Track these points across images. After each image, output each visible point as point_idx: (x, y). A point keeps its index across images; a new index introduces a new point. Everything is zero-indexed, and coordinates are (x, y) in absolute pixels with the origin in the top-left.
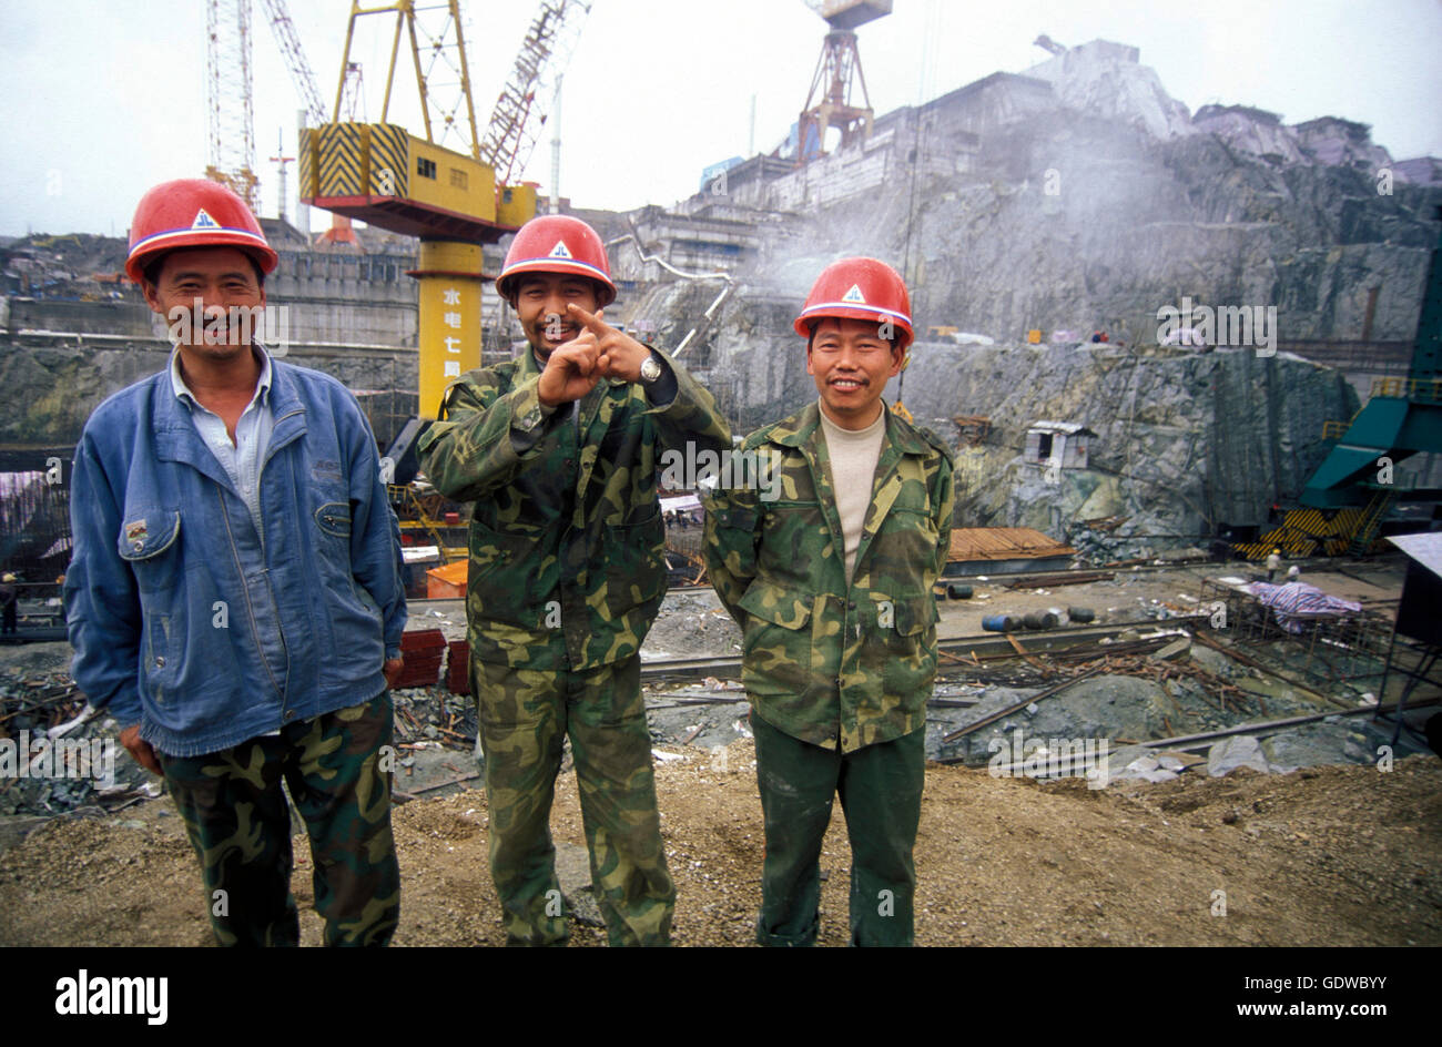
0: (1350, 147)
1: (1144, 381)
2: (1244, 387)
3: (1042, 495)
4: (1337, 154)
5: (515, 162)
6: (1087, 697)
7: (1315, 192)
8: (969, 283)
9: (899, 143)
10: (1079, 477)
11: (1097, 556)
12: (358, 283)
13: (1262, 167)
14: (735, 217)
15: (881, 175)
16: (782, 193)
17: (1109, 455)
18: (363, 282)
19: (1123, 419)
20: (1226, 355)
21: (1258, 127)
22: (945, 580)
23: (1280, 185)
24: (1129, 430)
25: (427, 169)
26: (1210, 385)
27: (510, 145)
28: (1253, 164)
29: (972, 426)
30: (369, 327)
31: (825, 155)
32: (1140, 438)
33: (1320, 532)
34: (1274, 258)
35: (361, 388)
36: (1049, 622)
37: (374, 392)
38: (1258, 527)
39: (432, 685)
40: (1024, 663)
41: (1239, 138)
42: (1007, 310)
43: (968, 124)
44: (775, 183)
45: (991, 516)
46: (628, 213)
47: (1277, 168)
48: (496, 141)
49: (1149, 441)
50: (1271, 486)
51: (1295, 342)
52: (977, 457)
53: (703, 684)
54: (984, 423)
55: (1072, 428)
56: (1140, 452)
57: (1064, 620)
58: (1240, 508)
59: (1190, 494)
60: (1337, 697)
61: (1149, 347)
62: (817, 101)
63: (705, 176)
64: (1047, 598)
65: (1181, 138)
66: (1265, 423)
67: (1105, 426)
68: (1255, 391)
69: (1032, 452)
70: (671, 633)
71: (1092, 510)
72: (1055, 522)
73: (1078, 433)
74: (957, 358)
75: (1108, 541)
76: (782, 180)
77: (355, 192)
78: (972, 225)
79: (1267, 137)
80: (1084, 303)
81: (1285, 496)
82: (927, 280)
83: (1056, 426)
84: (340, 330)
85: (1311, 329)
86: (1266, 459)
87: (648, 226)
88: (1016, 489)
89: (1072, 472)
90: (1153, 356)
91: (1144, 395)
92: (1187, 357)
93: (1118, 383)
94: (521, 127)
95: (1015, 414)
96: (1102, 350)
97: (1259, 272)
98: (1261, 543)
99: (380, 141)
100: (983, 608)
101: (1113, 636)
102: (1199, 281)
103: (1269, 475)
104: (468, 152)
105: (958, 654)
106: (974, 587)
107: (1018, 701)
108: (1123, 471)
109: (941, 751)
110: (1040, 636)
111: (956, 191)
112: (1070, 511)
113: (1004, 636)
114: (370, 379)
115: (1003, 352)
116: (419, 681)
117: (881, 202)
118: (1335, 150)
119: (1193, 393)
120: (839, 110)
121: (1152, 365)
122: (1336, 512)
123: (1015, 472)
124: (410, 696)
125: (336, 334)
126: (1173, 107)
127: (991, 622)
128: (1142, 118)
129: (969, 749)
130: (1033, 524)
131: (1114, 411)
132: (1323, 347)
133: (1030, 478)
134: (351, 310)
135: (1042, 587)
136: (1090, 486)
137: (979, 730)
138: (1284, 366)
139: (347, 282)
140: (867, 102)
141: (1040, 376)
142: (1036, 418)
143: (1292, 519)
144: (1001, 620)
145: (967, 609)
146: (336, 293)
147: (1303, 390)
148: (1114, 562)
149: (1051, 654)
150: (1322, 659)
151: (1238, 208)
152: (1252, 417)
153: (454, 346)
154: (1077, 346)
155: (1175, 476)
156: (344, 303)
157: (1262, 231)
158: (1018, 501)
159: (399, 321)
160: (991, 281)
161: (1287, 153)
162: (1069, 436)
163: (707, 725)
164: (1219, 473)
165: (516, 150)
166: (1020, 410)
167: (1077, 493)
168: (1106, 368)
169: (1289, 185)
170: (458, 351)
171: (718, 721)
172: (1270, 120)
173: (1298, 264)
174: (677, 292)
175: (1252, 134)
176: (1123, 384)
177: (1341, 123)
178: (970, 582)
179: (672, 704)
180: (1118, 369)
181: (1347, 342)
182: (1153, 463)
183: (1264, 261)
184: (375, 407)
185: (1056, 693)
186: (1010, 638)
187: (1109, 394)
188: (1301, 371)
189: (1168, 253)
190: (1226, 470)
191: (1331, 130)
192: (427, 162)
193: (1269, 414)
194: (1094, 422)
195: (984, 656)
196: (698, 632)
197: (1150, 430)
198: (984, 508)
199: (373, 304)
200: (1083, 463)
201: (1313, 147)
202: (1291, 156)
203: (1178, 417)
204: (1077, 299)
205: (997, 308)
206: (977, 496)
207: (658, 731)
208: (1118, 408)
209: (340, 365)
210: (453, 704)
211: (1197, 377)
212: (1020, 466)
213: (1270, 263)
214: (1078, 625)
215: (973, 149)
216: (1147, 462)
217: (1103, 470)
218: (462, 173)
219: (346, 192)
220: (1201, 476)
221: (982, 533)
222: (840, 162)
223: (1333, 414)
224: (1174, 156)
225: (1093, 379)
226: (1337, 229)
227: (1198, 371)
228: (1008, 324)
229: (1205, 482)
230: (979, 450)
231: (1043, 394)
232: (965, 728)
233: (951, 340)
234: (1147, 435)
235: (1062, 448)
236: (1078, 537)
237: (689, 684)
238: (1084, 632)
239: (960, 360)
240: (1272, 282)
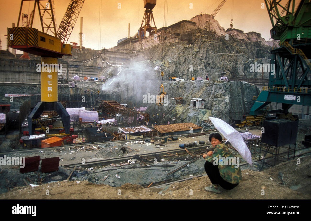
0: (257, 38)
1: (215, 89)
2: (236, 89)
3: (194, 115)
4: (255, 40)
5: (66, 38)
6: (201, 162)
7: (251, 47)
8: (179, 67)
9: (162, 35)
10: (202, 110)
11: (207, 128)
12: (27, 67)
13: (240, 42)
14: (125, 52)
15: (158, 43)
16: (136, 46)
17: (209, 105)
18: (28, 67)
19: (211, 97)
20: (232, 82)
21: (239, 33)
22: (171, 136)
23: (244, 46)
24: (213, 99)
25: (43, 39)
26: (229, 89)
27: (64, 34)
28: (238, 41)
29: (179, 100)
30: (30, 78)
31: (146, 37)
32: (215, 101)
33: (254, 121)
34: (244, 61)
35: (28, 94)
36: (194, 145)
37: (31, 95)
38: (241, 120)
39: (37, 171)
40: (188, 155)
41: (235, 36)
42: (188, 73)
43: (178, 31)
44: (134, 44)
45: (184, 120)
46: (99, 51)
47: (243, 42)
48: (60, 33)
49: (217, 102)
50: (243, 111)
51: (249, 79)
52: (180, 107)
53: (110, 165)
54: (182, 99)
55: (200, 99)
56: (215, 104)
57: (198, 144)
58: (237, 116)
59: (226, 113)
60: (256, 157)
61: (216, 81)
62: (144, 25)
63: (118, 42)
64: (195, 139)
65: (223, 35)
66: (241, 97)
67: (208, 99)
68: (239, 90)
69: (192, 105)
70: (103, 153)
71: (206, 118)
72: (197, 121)
73: (202, 100)
74: (176, 84)
75: (209, 125)
76: (136, 43)
77: (24, 45)
78: (179, 54)
79: (241, 36)
80: (204, 71)
81: (246, 113)
82: (169, 66)
83: (197, 99)
84: (22, 79)
85: (252, 76)
86: (242, 105)
87: (104, 54)
88: (189, 114)
89: (201, 109)
90: (217, 83)
91: (215, 91)
92: (224, 83)
93: (210, 89)
94: (67, 29)
95: (188, 97)
96: (206, 82)
97: (241, 64)
98: (241, 123)
99: (30, 32)
100: (180, 142)
101: (209, 147)
102: (229, 66)
103: (243, 108)
104: (53, 35)
105: (173, 154)
106: (178, 137)
107: (185, 164)
108: (212, 109)
109: (167, 178)
110: (192, 148)
111: (175, 46)
112: (201, 118)
113: (184, 149)
114: (30, 92)
115: (186, 82)
116: (33, 170)
117: (158, 49)
118: (255, 39)
119: (226, 91)
120: (148, 27)
121: (217, 85)
122: (257, 116)
123: (188, 110)
124: (30, 174)
125: (21, 80)
126: (222, 29)
127: (181, 146)
128: (215, 31)
129: (173, 177)
130: (193, 122)
131: (209, 95)
132: (254, 80)
133: (192, 111)
134: (25, 74)
135: (194, 136)
136: (205, 112)
137: (176, 172)
138: (244, 85)
139: (24, 67)
140: (155, 26)
141: (193, 88)
142: (193, 97)
143: (248, 118)
144: (183, 145)
145: (176, 143)
146: (21, 70)
147: (248, 90)
148: (210, 130)
149: (194, 152)
150: (253, 149)
151: (236, 51)
152: (238, 96)
153: (50, 83)
154: (201, 81)
155: (223, 109)
156: (23, 72)
157: (241, 55)
158: (189, 117)
159: (39, 77)
160: (184, 66)
161: (245, 39)
162: (200, 101)
163: (109, 176)
164: (232, 108)
165: (66, 35)
166: (189, 96)
167: (202, 114)
168: (207, 86)
169: (246, 46)
170: (51, 84)
171: (112, 175)
172: (241, 32)
173: (249, 63)
174: (110, 69)
175: (238, 35)
176: (211, 89)
177: (255, 33)
178: (177, 136)
179: (101, 171)
180: (210, 86)
181: (259, 79)
182: (218, 107)
183: (242, 62)
184: (32, 99)
185: (194, 161)
186: (185, 149)
187: (208, 91)
188: (248, 85)
189: (222, 60)
190: (234, 108)
191: (254, 35)
192: (43, 38)
193: (242, 95)
194: (205, 98)
195: (179, 154)
196: (110, 152)
197: (217, 99)
198: (182, 119)
199: (31, 73)
200: (203, 107)
201: (251, 38)
202: (246, 40)
203: (223, 96)
204: (203, 70)
205: (185, 73)
206: (180, 116)
207: (97, 178)
208: (210, 95)
209: (22, 88)
210: (42, 175)
211: (226, 87)
212: (190, 109)
213: (243, 62)
214: (201, 145)
215: (179, 37)
216: (217, 107)
217: (208, 109)
218: (52, 40)
219: (21, 44)
220: (228, 109)
221: (181, 125)
222: (149, 39)
223: (255, 94)
224: (222, 39)
225: (205, 88)
226: (256, 55)
227: (226, 86)
228: (188, 76)
229: (229, 110)
230: (181, 105)
231: (194, 92)
232: (172, 171)
233: (175, 80)
234: (216, 100)
235: (198, 104)
236: (202, 124)
237: (107, 166)
238: (202, 146)
239: (177, 84)
240: (244, 66)
